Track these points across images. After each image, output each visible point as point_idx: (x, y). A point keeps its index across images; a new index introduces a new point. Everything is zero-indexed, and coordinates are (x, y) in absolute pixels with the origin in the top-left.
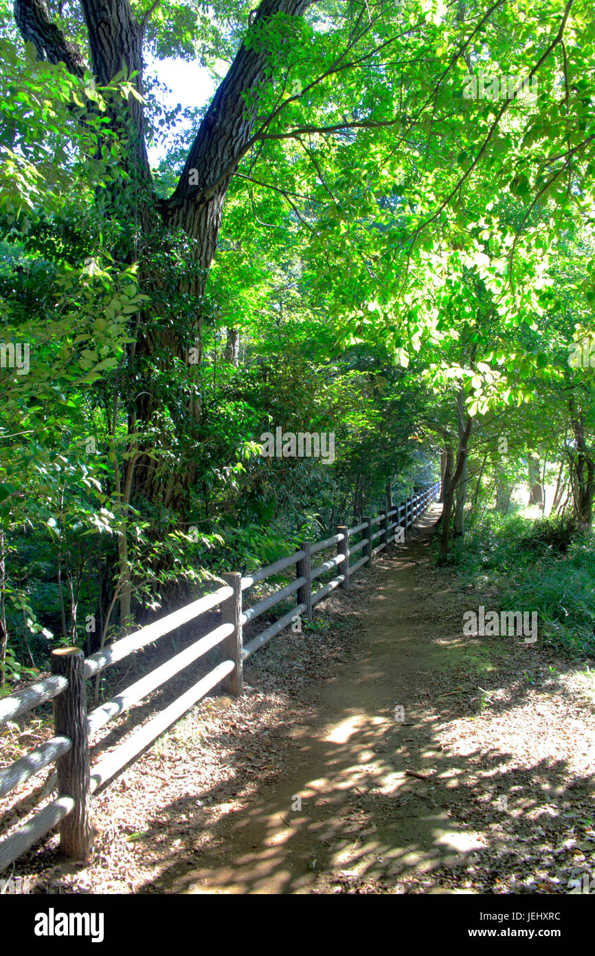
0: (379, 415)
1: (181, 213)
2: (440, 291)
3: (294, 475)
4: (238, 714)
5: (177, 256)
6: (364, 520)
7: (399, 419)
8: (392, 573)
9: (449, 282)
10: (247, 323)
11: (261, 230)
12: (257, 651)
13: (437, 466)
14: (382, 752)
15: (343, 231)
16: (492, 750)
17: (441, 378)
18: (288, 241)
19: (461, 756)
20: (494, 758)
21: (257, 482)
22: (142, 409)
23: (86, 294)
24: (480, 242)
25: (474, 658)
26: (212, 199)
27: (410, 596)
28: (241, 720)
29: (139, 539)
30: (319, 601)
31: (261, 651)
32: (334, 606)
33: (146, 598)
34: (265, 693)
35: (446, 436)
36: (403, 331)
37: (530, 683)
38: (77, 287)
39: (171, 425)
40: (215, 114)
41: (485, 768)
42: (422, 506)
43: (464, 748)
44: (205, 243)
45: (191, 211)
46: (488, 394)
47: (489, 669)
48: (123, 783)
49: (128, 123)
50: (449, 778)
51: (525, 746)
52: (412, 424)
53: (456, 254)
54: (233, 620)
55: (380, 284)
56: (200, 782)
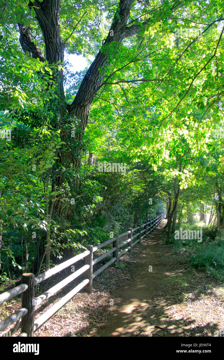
0: (145, 186)
1: (75, 110)
2: (170, 143)
3: (113, 208)
4: (90, 300)
5: (74, 126)
6: (138, 226)
7: (152, 187)
8: (148, 246)
9: (174, 139)
10: (97, 151)
11: (103, 116)
12: (97, 276)
13: (165, 205)
14: (145, 318)
15: (135, 120)
16: (188, 318)
17: (170, 175)
18: (113, 120)
19: (176, 320)
20: (189, 322)
21: (100, 211)
22: (58, 182)
23: (41, 139)
24: (186, 125)
25: (180, 281)
26: (87, 105)
27: (155, 255)
28: (91, 303)
29: (55, 232)
30: (121, 257)
31: (99, 275)
32: (127, 258)
33: (57, 254)
34: (100, 292)
35: (169, 194)
36: (156, 157)
37: (202, 291)
38: (38, 137)
39: (68, 188)
40: (89, 75)
41: (186, 325)
42: (159, 220)
43: (177, 317)
44: (84, 121)
45: (79, 109)
46: (187, 181)
47: (186, 285)
48: (46, 327)
49: (58, 77)
50: (172, 329)
51: (201, 317)
52: (157, 190)
53: (176, 130)
54: (89, 264)
55: (147, 140)
56: (75, 327)
